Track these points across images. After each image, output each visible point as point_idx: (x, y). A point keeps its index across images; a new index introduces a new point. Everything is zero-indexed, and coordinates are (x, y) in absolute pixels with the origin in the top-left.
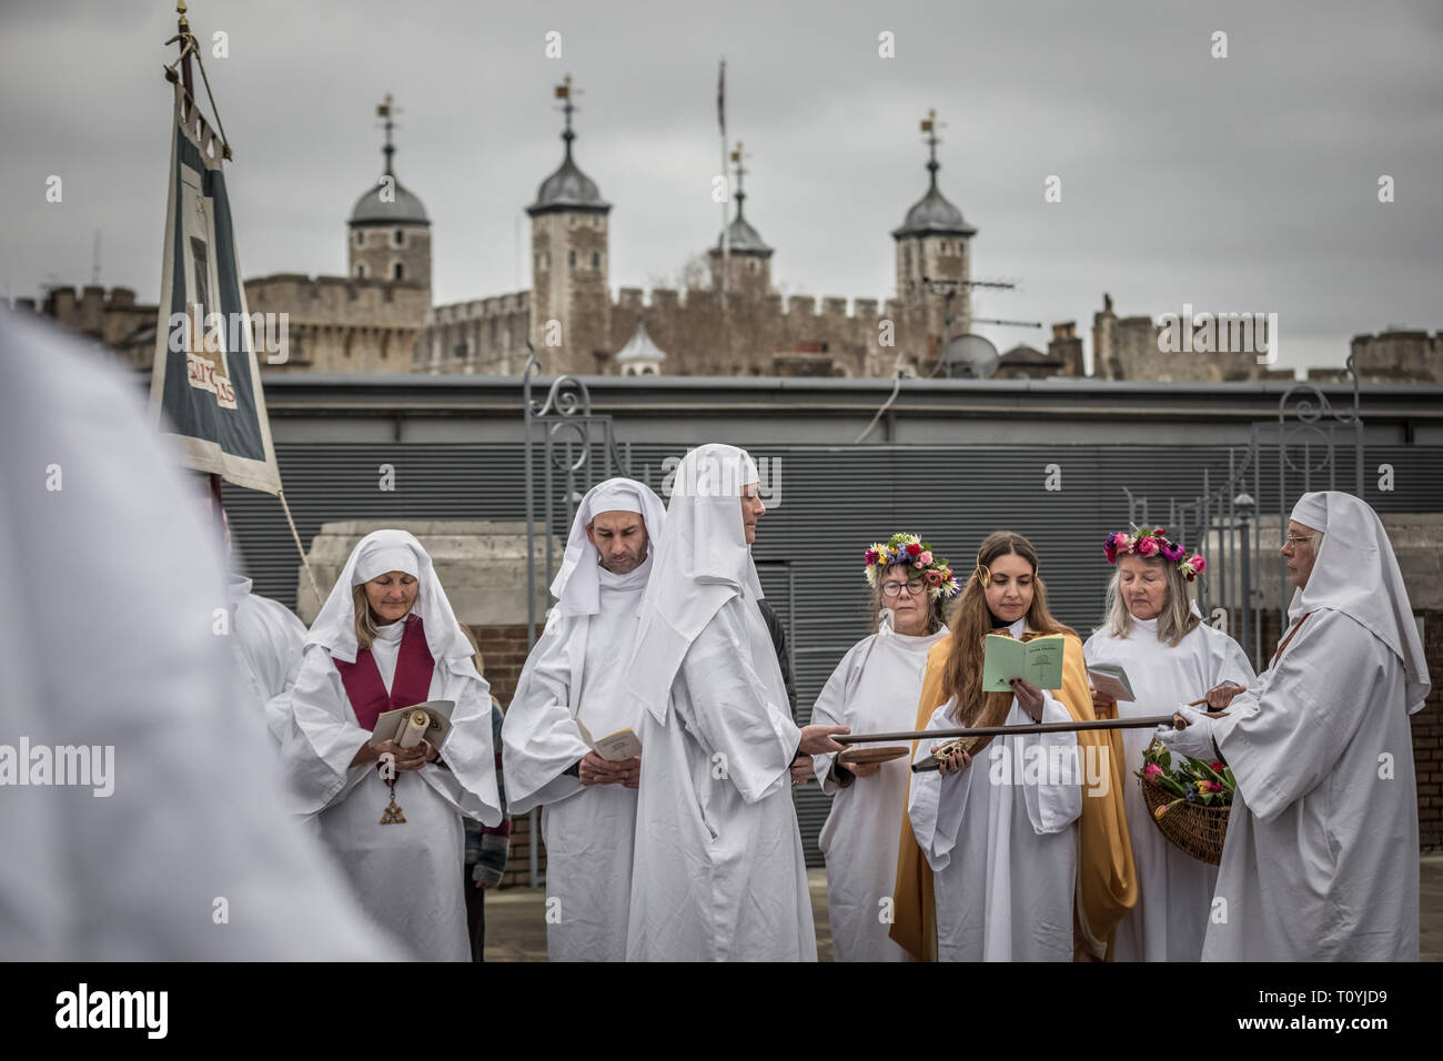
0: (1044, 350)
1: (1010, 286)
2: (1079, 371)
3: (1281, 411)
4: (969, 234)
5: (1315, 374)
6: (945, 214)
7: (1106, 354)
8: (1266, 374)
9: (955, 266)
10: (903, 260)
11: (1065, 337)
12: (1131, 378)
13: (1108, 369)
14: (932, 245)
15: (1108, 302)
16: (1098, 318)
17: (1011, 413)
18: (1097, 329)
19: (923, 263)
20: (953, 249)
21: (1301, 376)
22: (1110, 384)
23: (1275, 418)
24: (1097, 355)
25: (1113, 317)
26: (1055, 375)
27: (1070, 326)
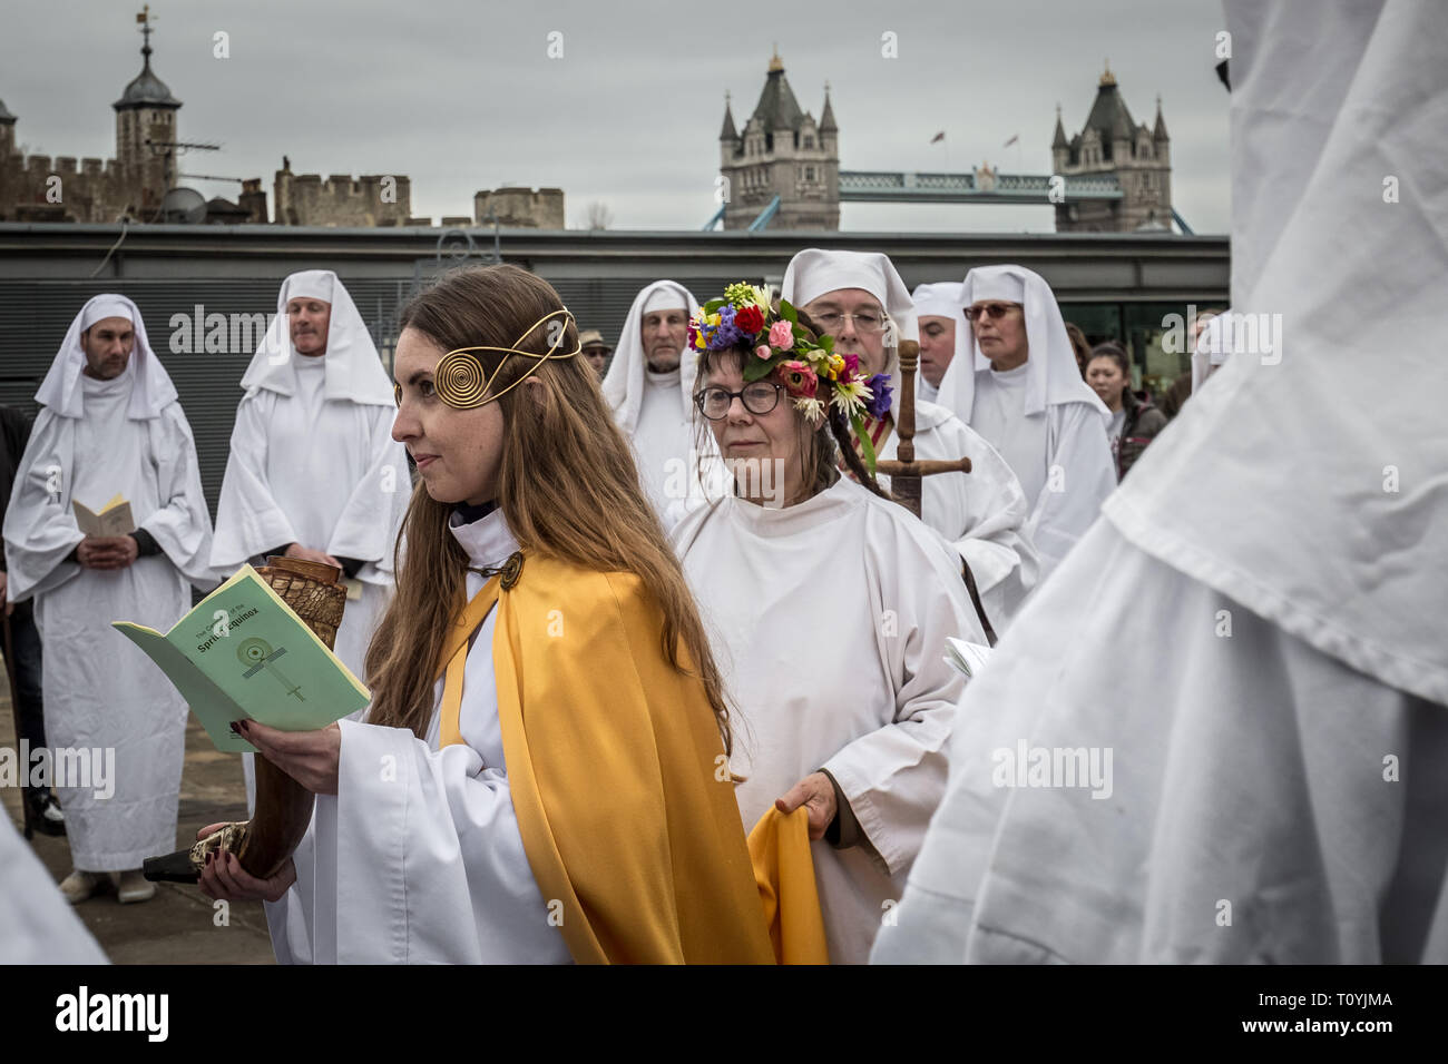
0: (236, 201)
1: (216, 148)
2: (264, 219)
3: (439, 251)
4: (177, 106)
5: (447, 221)
6: (156, 91)
7: (285, 205)
8: (410, 222)
9: (164, 133)
10: (122, 127)
11: (252, 190)
12: (304, 224)
13: (287, 218)
14: (146, 115)
15: (287, 163)
16: (279, 175)
17: (218, 253)
18: (278, 185)
19: (138, 129)
20: (163, 119)
21: (437, 223)
22: (288, 229)
23: (433, 257)
24: (278, 206)
25: (291, 175)
26: (245, 222)
27: (256, 182)
